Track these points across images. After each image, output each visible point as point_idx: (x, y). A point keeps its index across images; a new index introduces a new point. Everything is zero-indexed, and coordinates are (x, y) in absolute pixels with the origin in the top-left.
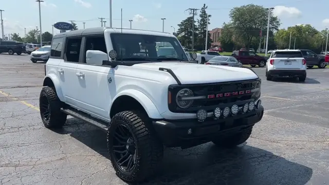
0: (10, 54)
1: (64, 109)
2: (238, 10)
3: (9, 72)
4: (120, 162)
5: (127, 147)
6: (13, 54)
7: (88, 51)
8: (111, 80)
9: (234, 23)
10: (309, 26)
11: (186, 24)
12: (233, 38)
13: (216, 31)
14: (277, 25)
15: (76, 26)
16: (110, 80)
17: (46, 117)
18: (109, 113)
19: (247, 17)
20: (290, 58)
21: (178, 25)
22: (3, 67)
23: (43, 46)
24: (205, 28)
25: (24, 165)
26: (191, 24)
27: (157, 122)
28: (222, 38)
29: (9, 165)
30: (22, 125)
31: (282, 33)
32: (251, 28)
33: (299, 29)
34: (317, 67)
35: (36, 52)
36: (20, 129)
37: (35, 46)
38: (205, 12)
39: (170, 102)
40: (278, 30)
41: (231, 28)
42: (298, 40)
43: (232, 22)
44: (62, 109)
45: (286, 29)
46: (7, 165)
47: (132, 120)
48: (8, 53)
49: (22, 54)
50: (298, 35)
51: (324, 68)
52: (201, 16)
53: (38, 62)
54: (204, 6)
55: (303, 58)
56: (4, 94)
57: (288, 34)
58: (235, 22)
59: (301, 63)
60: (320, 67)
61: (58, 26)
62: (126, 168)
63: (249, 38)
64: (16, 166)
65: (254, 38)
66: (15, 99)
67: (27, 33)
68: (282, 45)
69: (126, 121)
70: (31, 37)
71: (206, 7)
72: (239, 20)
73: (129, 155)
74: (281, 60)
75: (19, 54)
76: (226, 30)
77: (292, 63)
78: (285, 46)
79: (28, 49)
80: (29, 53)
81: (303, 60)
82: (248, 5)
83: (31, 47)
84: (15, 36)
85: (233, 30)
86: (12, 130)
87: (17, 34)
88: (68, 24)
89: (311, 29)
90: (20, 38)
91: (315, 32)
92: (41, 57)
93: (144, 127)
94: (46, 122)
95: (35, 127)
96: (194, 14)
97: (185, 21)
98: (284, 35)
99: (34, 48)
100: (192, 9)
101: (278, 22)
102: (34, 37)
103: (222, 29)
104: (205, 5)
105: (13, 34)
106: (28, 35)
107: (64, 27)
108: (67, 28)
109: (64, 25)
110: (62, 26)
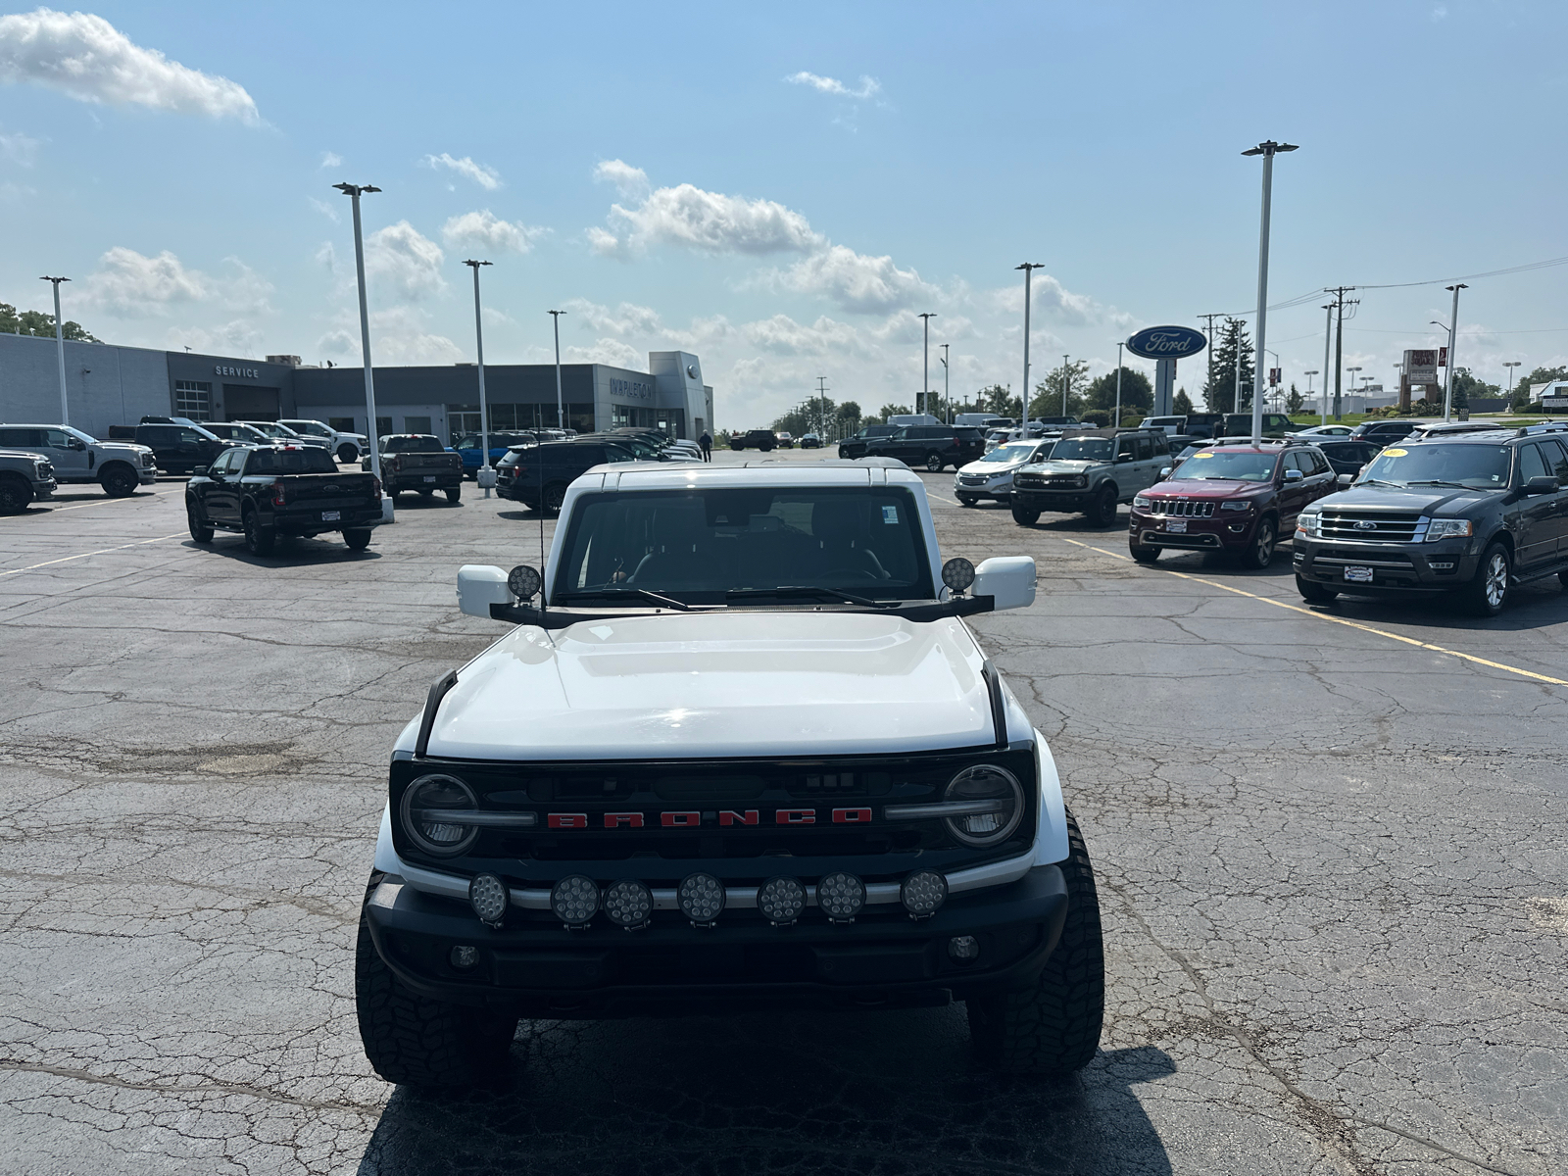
6: (940, 471)
35: (973, 469)
48: (926, 468)
53: (980, 502)
88: (1184, 333)
92: (988, 486)
105: (992, 389)
106: (1044, 389)
107: (1168, 345)
108: (1179, 349)
109: (1169, 339)
110: (1161, 343)
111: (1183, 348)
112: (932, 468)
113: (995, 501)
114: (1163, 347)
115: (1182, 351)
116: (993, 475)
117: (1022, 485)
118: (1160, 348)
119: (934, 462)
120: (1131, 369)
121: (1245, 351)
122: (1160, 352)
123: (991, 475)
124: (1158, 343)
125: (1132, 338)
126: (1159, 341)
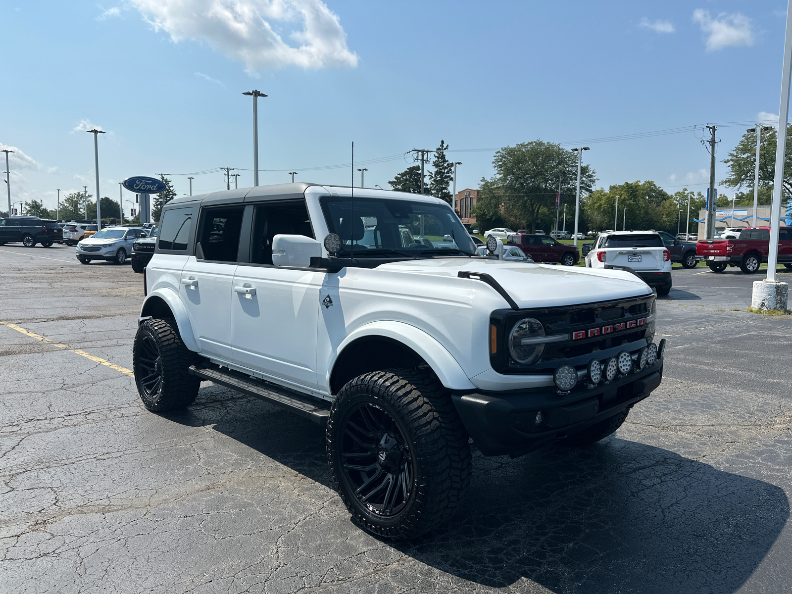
0: (26, 246)
1: (198, 368)
2: (511, 152)
3: (30, 285)
4: (364, 492)
5: (382, 457)
6: (33, 246)
7: (277, 237)
8: (330, 301)
9: (504, 179)
10: (650, 183)
11: (406, 180)
12: (502, 209)
13: (466, 195)
14: (589, 183)
15: (170, 184)
16: (328, 302)
17: (149, 387)
18: (328, 376)
19: (529, 166)
20: (639, 249)
21: (390, 182)
22: (16, 275)
23: (103, 227)
24: (445, 188)
25: (123, 508)
26: (417, 181)
27: (464, 398)
28: (479, 208)
29: (85, 509)
30: (92, 407)
31: (599, 199)
32: (538, 189)
33: (632, 190)
34: (680, 265)
35: (89, 241)
36: (89, 417)
37: (84, 228)
38: (443, 157)
39: (494, 351)
40: (590, 191)
41: (496, 188)
42: (631, 212)
43: (498, 176)
44: (192, 368)
45: (607, 190)
46: (81, 510)
47: (400, 393)
48: (21, 244)
49: (54, 245)
50: (631, 202)
51: (694, 267)
52: (436, 165)
53: (92, 262)
54: (442, 146)
55: (664, 249)
56: (31, 335)
57: (610, 201)
58: (505, 176)
59: (659, 257)
60: (686, 266)
61: (131, 184)
62: (382, 506)
63: (533, 211)
64: (104, 511)
65: (544, 210)
66: (61, 346)
67: (62, 199)
68: (598, 223)
69: (384, 395)
70: (71, 208)
71: (445, 145)
72: (513, 174)
73: (384, 475)
74: (621, 253)
75: (47, 245)
76: (488, 191)
77: (644, 257)
78: (604, 225)
79: (67, 234)
80: (72, 243)
81: (665, 251)
82: (531, 143)
83: (73, 229)
84: (35, 207)
85: (501, 193)
86: (69, 421)
87: (39, 201)
88: (154, 181)
89: (654, 191)
90: (45, 210)
91: (663, 196)
92: (102, 252)
93: (429, 411)
94: (150, 399)
95: (123, 411)
96: (423, 160)
97: (403, 175)
98: (603, 202)
99: (82, 232)
100: (419, 151)
101: (590, 176)
102: (77, 209)
103: (478, 191)
104: (443, 142)
105: (31, 203)
106: (64, 205)
107: (146, 187)
108: (152, 189)
109: (147, 184)
110: (142, 185)
111: (154, 189)
112: (27, 244)
113: (105, 261)
114: (143, 188)
115: (154, 191)
116: (105, 246)
117: (139, 250)
118: (142, 188)
119: (28, 241)
120: (110, 199)
121: (172, 195)
122: (142, 190)
123: (103, 245)
124: (141, 185)
125: (126, 181)
126: (141, 184)
